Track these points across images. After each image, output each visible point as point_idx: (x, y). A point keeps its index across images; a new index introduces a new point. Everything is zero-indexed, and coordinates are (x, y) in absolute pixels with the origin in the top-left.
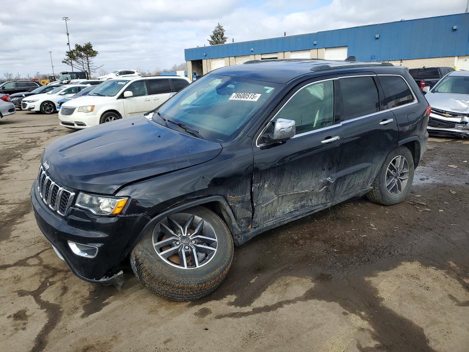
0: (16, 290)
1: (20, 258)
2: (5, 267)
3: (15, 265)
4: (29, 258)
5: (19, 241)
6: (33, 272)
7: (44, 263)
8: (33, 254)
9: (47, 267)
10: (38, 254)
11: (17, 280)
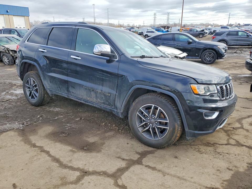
0: (249, 133)
1: (238, 148)
2: (249, 147)
3: (243, 145)
4: (233, 145)
5: (231, 163)
6: (237, 136)
7: (228, 137)
8: (229, 146)
9: (228, 135)
10: (226, 144)
11: (246, 137)
